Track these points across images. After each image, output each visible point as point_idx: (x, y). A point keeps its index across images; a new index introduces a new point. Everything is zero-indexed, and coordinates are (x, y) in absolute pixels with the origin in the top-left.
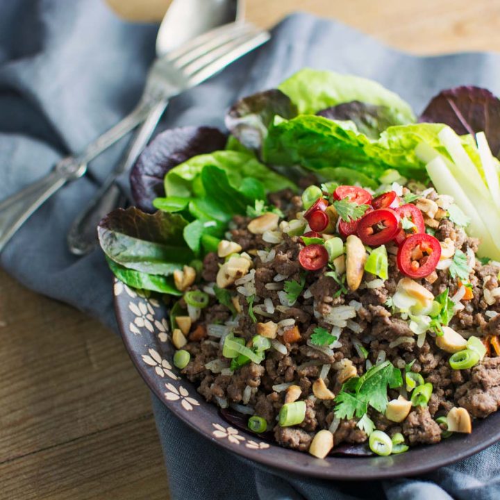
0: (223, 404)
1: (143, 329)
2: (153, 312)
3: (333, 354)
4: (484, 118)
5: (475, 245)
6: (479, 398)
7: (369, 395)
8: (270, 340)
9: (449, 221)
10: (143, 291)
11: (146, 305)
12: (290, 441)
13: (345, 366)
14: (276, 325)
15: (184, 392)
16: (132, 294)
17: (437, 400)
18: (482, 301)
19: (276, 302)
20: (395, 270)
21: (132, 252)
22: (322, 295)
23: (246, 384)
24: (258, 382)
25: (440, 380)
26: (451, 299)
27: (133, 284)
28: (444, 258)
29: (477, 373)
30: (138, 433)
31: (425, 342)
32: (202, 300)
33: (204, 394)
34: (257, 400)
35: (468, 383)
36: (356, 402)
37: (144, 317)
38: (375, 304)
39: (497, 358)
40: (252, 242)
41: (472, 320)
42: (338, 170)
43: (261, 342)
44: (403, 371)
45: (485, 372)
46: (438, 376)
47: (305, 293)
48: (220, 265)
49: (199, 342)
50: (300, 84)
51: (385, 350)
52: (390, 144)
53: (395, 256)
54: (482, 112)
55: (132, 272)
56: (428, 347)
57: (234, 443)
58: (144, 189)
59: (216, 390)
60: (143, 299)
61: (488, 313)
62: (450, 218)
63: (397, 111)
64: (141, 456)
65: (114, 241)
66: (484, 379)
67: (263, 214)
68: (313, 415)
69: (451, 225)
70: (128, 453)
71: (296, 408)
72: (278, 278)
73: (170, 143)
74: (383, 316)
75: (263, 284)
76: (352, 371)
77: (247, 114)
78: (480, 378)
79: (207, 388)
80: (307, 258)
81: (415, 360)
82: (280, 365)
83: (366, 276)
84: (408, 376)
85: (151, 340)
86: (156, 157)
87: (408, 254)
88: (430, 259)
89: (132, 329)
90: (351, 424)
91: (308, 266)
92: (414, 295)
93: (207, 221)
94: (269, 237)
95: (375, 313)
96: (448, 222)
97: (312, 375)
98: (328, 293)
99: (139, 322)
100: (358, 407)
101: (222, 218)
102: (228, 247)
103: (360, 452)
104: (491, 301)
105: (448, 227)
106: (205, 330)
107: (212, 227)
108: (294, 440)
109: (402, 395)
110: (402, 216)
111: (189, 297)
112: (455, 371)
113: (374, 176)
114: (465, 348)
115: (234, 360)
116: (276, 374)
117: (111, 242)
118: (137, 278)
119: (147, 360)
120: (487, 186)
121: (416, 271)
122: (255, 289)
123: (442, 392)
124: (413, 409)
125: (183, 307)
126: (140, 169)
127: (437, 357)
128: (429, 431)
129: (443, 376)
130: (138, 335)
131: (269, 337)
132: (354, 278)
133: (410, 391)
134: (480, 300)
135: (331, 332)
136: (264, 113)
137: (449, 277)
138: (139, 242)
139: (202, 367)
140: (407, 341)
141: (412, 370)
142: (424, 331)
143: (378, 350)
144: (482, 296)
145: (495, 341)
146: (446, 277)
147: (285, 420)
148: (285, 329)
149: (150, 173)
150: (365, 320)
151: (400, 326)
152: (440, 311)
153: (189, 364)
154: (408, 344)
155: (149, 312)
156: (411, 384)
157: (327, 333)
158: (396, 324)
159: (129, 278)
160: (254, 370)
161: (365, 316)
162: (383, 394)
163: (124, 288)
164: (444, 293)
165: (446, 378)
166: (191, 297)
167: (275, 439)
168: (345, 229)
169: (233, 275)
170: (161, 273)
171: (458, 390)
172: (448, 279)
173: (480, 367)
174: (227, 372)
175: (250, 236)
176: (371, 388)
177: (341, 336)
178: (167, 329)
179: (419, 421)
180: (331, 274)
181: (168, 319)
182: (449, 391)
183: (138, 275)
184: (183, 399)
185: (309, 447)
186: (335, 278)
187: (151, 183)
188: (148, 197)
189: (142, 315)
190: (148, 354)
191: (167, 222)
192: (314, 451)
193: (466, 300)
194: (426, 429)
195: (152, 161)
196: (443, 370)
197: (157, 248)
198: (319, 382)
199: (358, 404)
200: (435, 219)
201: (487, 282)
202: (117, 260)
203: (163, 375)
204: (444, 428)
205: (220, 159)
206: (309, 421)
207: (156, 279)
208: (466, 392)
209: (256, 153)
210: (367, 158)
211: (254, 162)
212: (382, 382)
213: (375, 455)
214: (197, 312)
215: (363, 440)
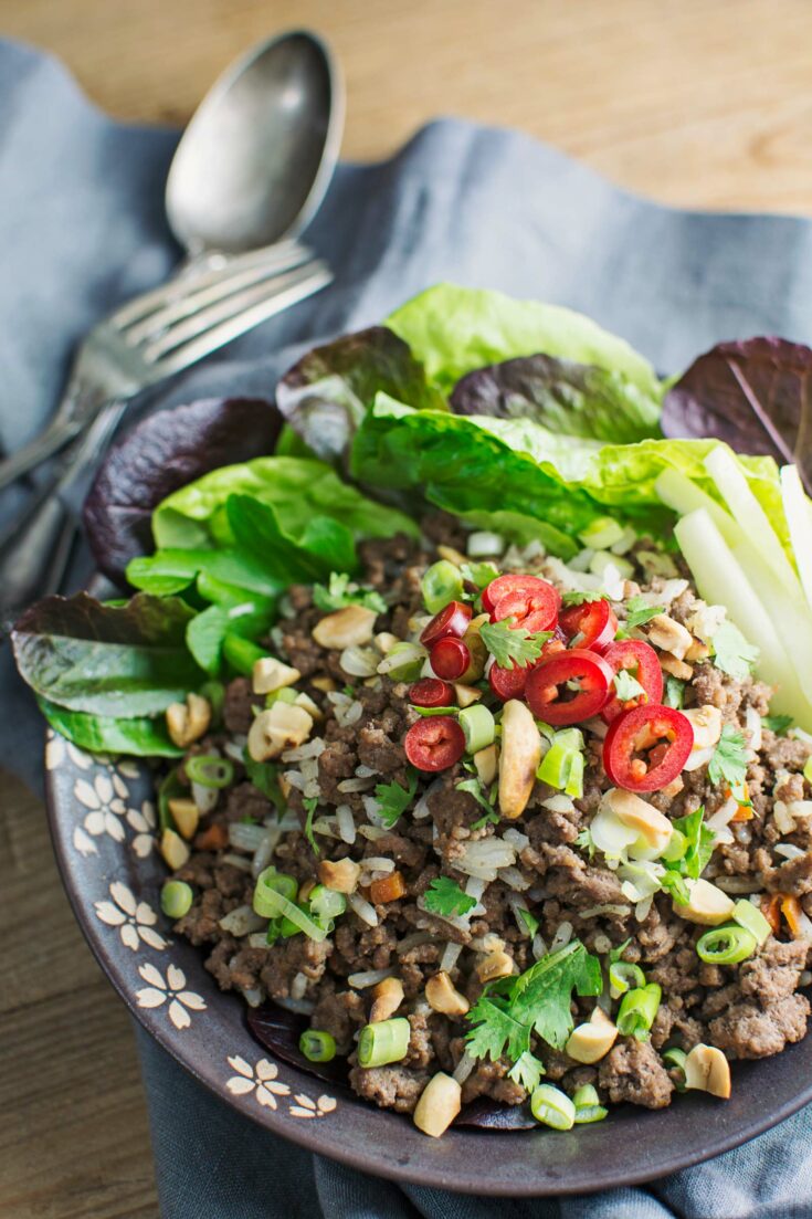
0: (254, 999)
1: (101, 839)
2: (124, 792)
3: (469, 927)
4: (798, 404)
5: (764, 703)
6: (750, 1026)
7: (535, 1010)
8: (345, 895)
9: (715, 667)
10: (107, 754)
11: (111, 779)
12: (378, 1095)
13: (492, 951)
14: (357, 865)
15: (177, 978)
16: (83, 762)
17: (667, 1019)
18: (769, 826)
19: (361, 818)
20: (598, 773)
21: (84, 672)
22: (449, 820)
23: (297, 971)
24: (320, 970)
25: (676, 980)
26: (707, 825)
27: (84, 742)
28: (699, 749)
29: (750, 977)
30: (97, 1012)
31: (652, 908)
32: (221, 773)
33: (217, 976)
34: (318, 992)
35: (731, 989)
36: (509, 1025)
37: (105, 809)
38: (555, 842)
39: (790, 944)
40: (321, 664)
41: (747, 863)
42: (499, 516)
43: (327, 902)
44: (603, 958)
45: (765, 976)
46: (674, 970)
47: (417, 807)
48: (256, 710)
49: (214, 853)
50: (431, 317)
51: (570, 921)
52: (604, 479)
53: (600, 740)
54: (796, 391)
55: (83, 717)
56: (657, 918)
57: (267, 1106)
58: (112, 532)
59: (239, 976)
60: (106, 766)
61: (781, 849)
62: (716, 663)
63: (624, 378)
64: (101, 1064)
65: (48, 653)
66: (764, 991)
67: (344, 604)
68: (424, 1046)
69: (718, 678)
70: (76, 1056)
71: (391, 1035)
72: (364, 772)
73: (166, 439)
74: (569, 868)
75: (333, 781)
76: (503, 964)
77: (321, 376)
78: (755, 986)
79: (223, 966)
80: (422, 745)
81: (630, 940)
82: (363, 941)
83: (539, 789)
84: (615, 972)
85: (117, 862)
86: (137, 469)
87: (624, 748)
88: (670, 755)
89: (78, 845)
90: (496, 1070)
91: (422, 762)
92: (634, 823)
93: (235, 605)
94: (353, 663)
95: (555, 860)
96: (712, 671)
97: (426, 961)
98: (461, 822)
99: (96, 823)
100: (513, 1034)
101: (267, 588)
102: (273, 673)
103: (512, 1121)
104: (787, 827)
105: (711, 682)
106: (225, 833)
107: (245, 616)
108: (384, 1093)
109: (601, 1008)
110: (618, 667)
111: (194, 768)
112: (708, 965)
113: (570, 527)
114: (730, 922)
115: (273, 922)
116: (357, 954)
117: (42, 657)
118: (92, 729)
119: (107, 913)
120: (795, 566)
121: (640, 781)
122: (318, 787)
123: (679, 1001)
124: (620, 1040)
125: (185, 784)
126: (104, 495)
127: (675, 929)
128: (648, 1087)
129: (683, 971)
130: (91, 854)
131: (342, 891)
132: (514, 798)
133: (616, 997)
134: (766, 823)
135: (463, 888)
136: (357, 373)
137: (707, 782)
138: (99, 648)
139: (213, 925)
140: (616, 912)
141: (622, 959)
142: (650, 894)
143: (557, 921)
144: (769, 814)
145: (789, 908)
146: (701, 782)
147: (370, 1057)
148: (374, 876)
149: (125, 499)
150: (534, 870)
151: (603, 884)
152: (684, 851)
153: (189, 913)
154: (617, 916)
155: (116, 796)
156: (619, 984)
157: (458, 890)
158: (595, 879)
159: (76, 728)
160: (311, 953)
161: (532, 865)
162: (562, 1005)
163: (67, 752)
164: (694, 814)
165: (689, 975)
166: (199, 767)
167: (349, 1083)
168: (501, 685)
169: (278, 744)
170: (142, 713)
171: (710, 1000)
172: (705, 785)
173: (756, 964)
174: (259, 941)
175: (317, 651)
176: (539, 992)
177: (486, 894)
178: (152, 824)
179: (630, 1065)
180: (469, 786)
181: (154, 800)
182: (692, 1000)
183: (94, 724)
184: (174, 998)
185: (414, 1108)
186: (476, 795)
187: (127, 519)
188: (121, 548)
189: (102, 804)
190: (109, 897)
191: (155, 614)
192: (423, 1121)
193: (738, 822)
194: (642, 1082)
195: (129, 477)
196: (684, 957)
197: (137, 654)
198: (438, 980)
199: (513, 1028)
200: (685, 661)
201: (782, 788)
202: (53, 694)
203: (135, 946)
204: (678, 1080)
205: (263, 474)
206: (417, 1056)
207: (132, 725)
208: (727, 1007)
209: (338, 463)
210: (558, 492)
211: (332, 478)
212: (562, 983)
213: (543, 1128)
214: (211, 796)
215: (519, 1101)
